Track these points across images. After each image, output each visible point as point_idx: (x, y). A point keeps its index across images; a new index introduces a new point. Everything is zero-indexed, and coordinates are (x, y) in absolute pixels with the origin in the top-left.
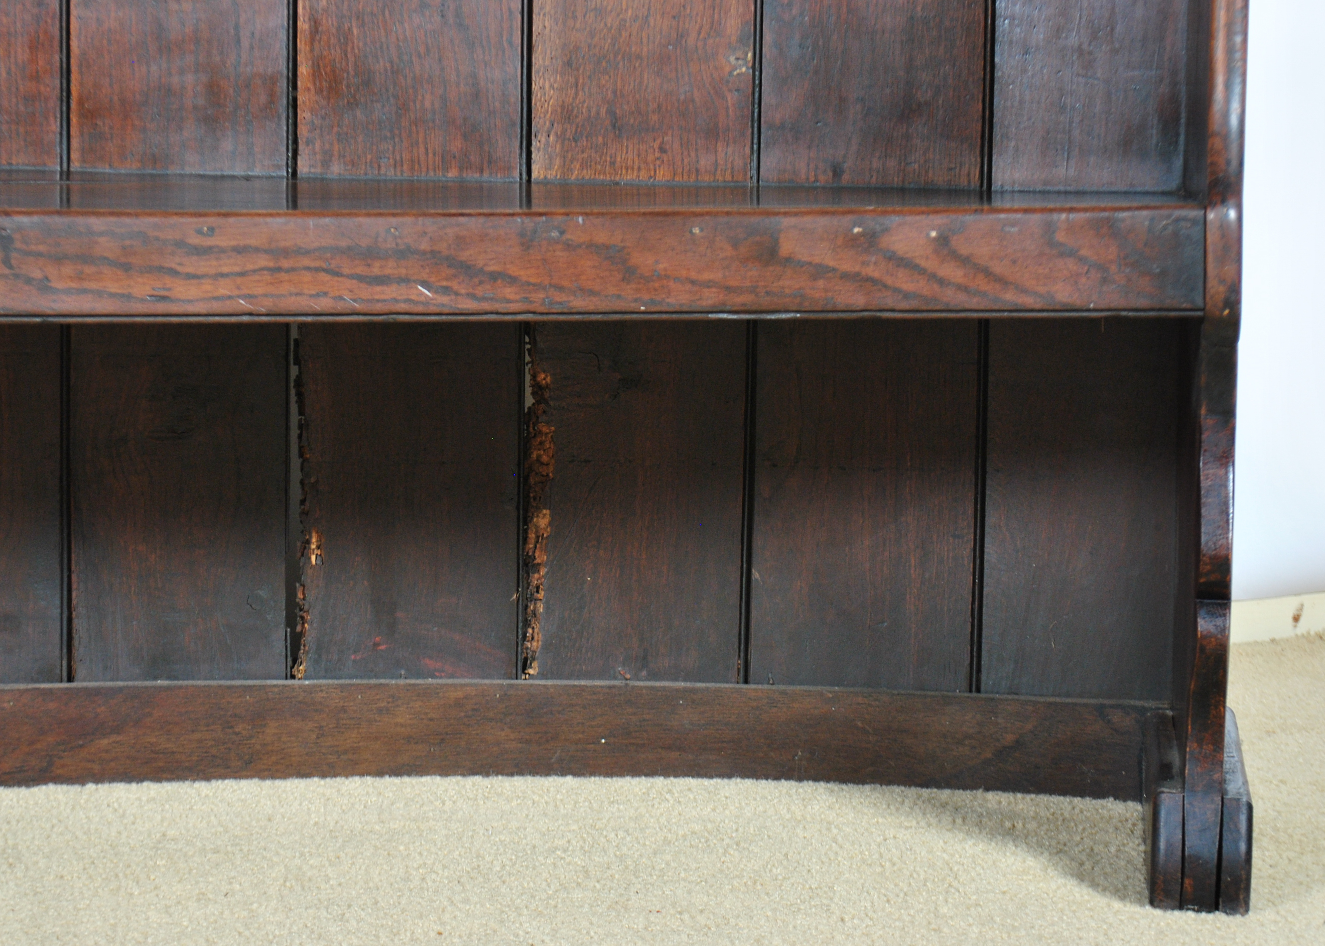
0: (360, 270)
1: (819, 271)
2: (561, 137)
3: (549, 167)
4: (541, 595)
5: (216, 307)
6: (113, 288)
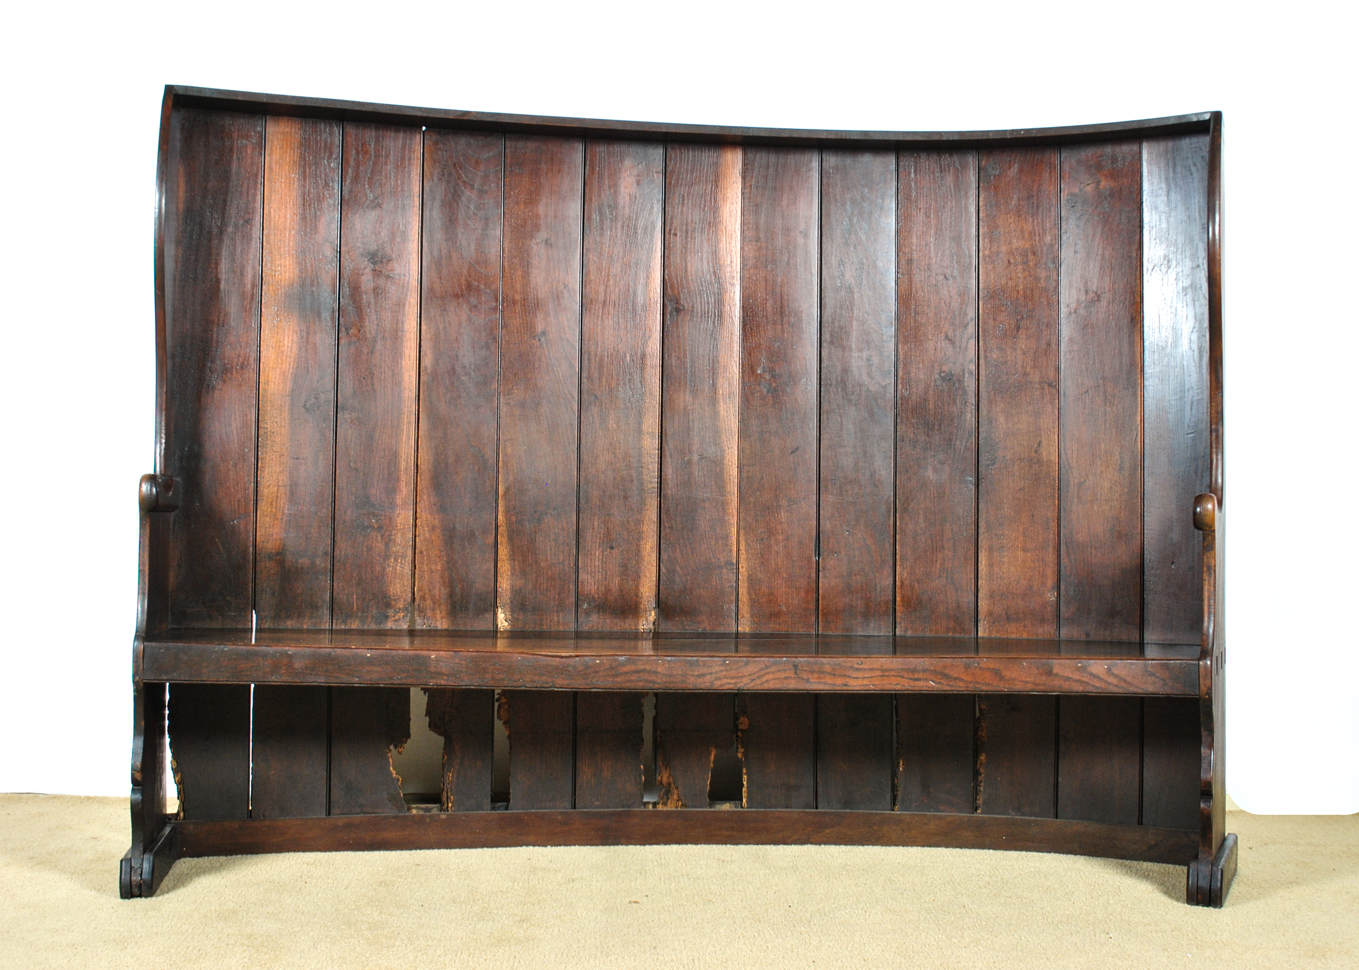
0: (911, 676)
1: (1068, 679)
2: (988, 622)
3: (984, 632)
4: (982, 784)
5: (863, 688)
6: (830, 681)
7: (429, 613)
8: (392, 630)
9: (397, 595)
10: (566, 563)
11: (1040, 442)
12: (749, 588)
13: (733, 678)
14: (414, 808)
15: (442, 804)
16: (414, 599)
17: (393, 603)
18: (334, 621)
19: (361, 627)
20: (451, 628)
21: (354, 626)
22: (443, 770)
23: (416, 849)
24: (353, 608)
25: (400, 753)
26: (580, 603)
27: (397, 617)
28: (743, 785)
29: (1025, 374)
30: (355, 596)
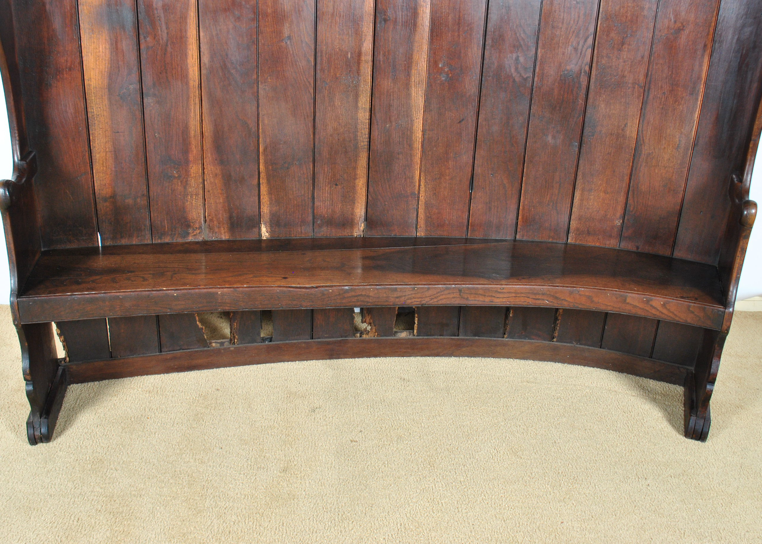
0: (534, 297)
2: (576, 234)
3: (572, 240)
4: (559, 325)
5: (502, 303)
6: (481, 299)
7: (216, 229)
9: (194, 219)
10: (306, 195)
11: (627, 124)
12: (425, 209)
13: (419, 298)
14: (213, 343)
15: (230, 340)
16: (205, 221)
17: (192, 224)
18: (153, 238)
19: (171, 241)
20: (231, 239)
21: (167, 241)
22: (231, 322)
24: (165, 229)
26: (315, 220)
27: (195, 233)
28: (415, 323)
29: (624, 76)
30: (166, 221)
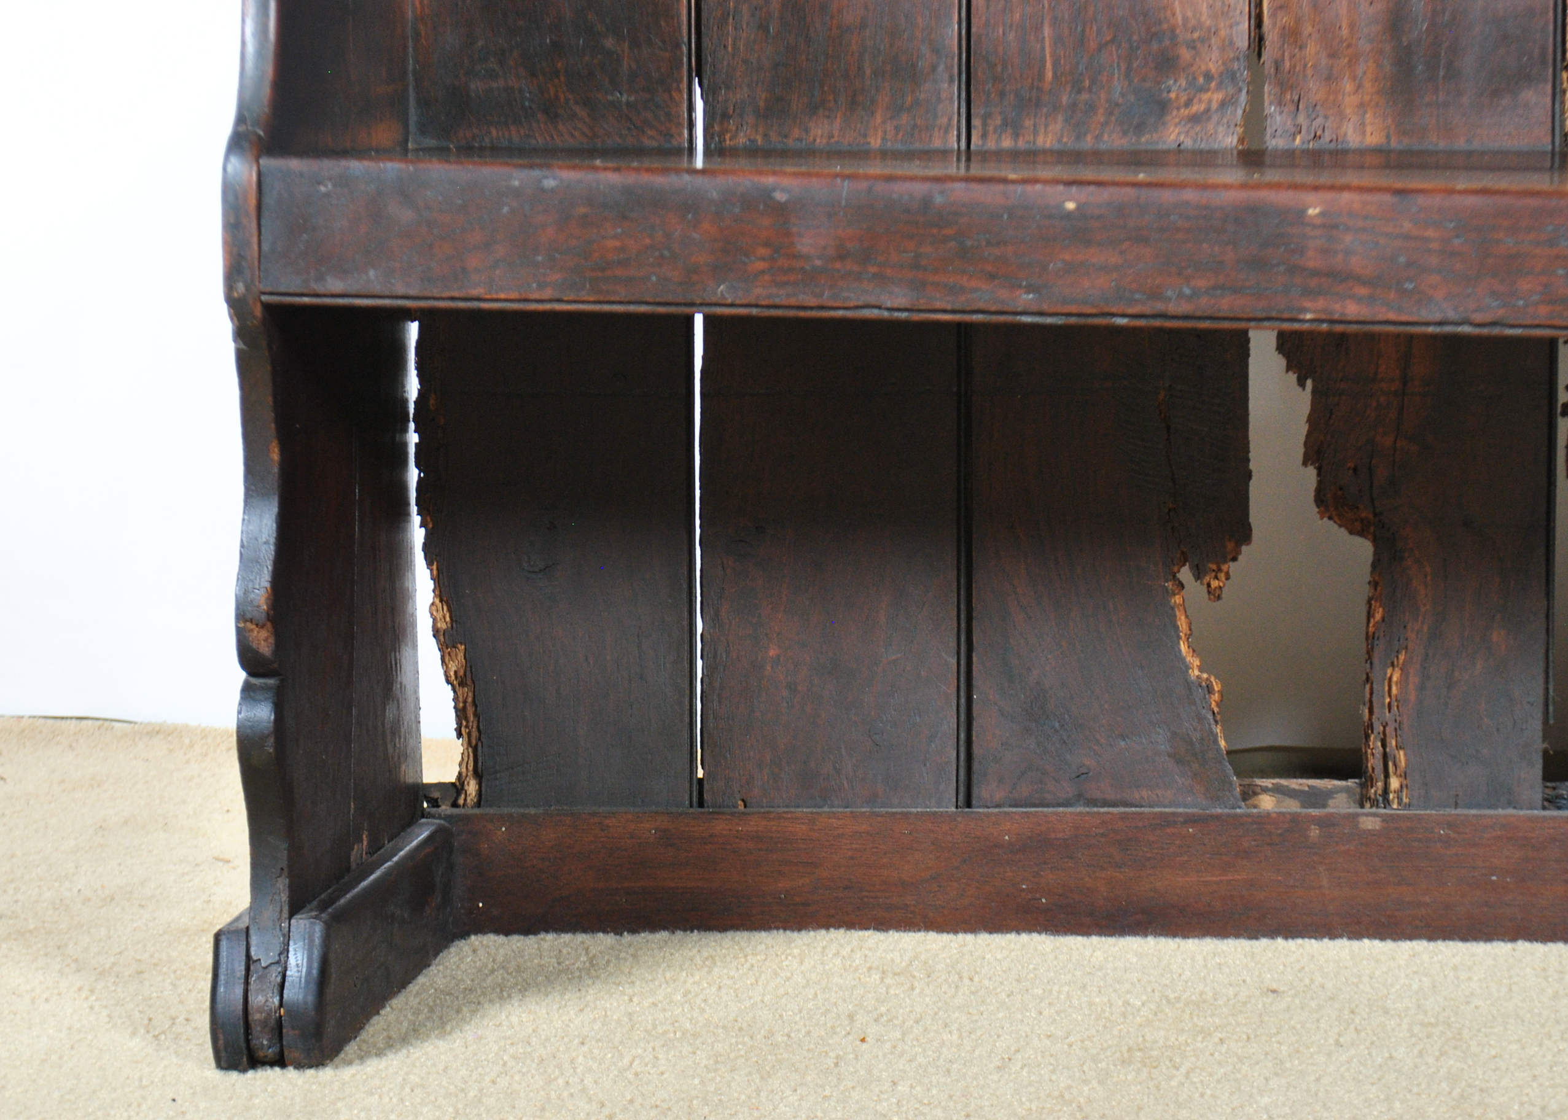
7: (1315, 89)
8: (1179, 150)
9: (1199, 28)
14: (1265, 790)
15: (1367, 781)
16: (1258, 41)
17: (1186, 54)
18: (976, 122)
19: (1069, 142)
20: (1394, 144)
21: (1046, 140)
22: (1369, 659)
23: (1272, 934)
24: (1041, 76)
25: (1215, 595)
27: (1197, 108)
30: (1047, 31)
